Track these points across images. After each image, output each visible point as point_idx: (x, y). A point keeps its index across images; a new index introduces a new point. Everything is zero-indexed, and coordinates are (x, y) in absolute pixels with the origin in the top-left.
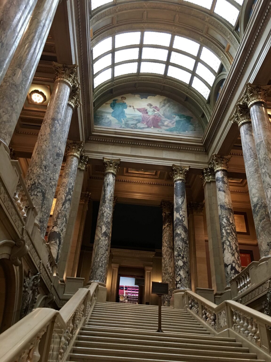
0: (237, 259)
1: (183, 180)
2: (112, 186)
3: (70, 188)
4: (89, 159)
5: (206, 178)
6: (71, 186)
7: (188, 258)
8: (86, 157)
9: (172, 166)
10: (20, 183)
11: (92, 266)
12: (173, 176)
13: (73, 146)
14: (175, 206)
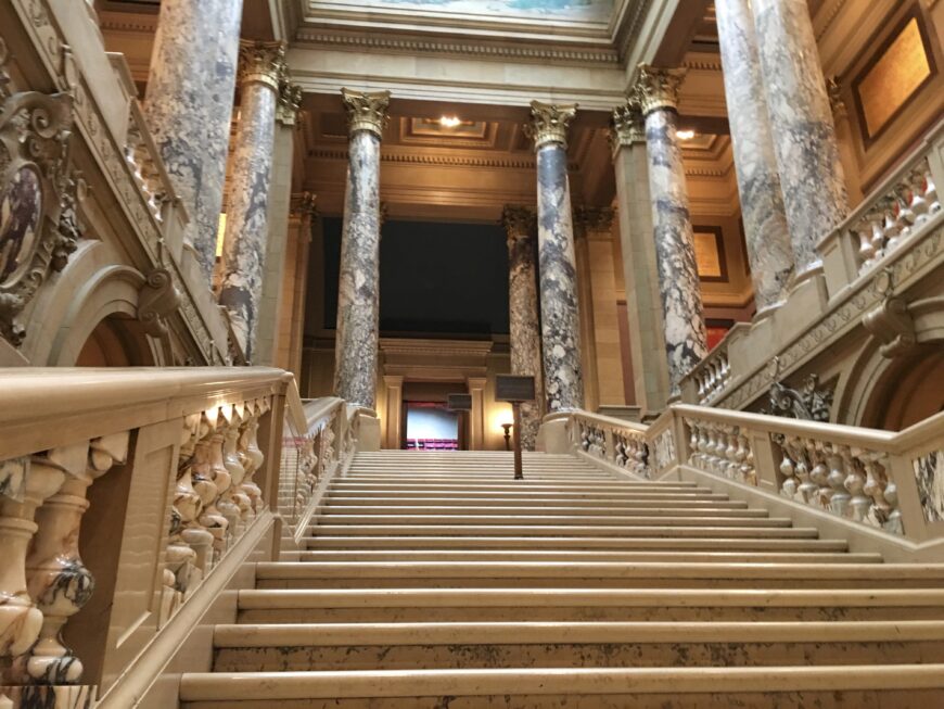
0: (697, 330)
1: (561, 143)
2: (374, 167)
3: (262, 172)
4: (303, 94)
5: (620, 134)
6: (263, 167)
7: (576, 339)
8: (295, 90)
9: (529, 105)
10: (133, 122)
11: (338, 369)
12: (534, 133)
13: (256, 56)
14: (541, 214)
